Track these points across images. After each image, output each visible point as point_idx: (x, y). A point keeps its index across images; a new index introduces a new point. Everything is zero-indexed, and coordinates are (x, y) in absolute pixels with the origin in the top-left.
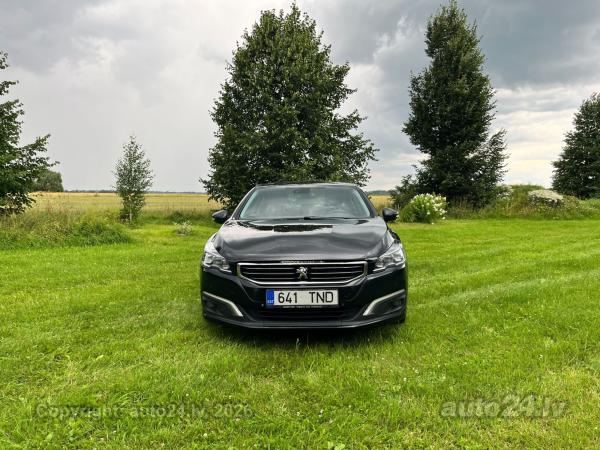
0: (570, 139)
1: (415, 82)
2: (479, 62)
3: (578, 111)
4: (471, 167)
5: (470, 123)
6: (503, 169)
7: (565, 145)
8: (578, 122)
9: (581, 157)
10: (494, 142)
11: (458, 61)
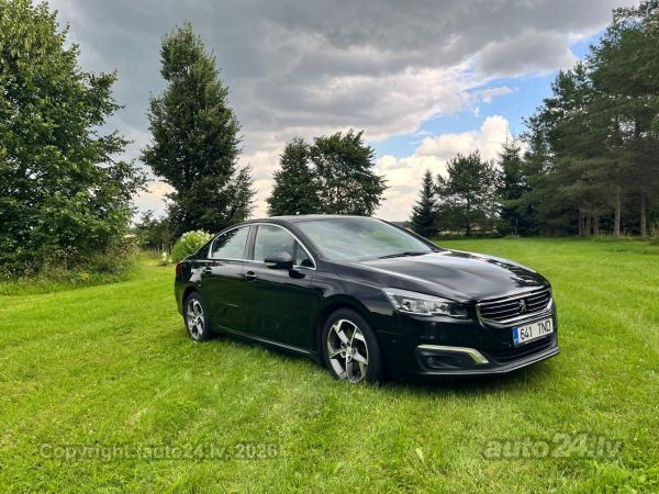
0: (279, 177)
1: (154, 104)
2: (225, 93)
3: (283, 152)
4: (222, 201)
5: (221, 155)
6: (254, 204)
7: (275, 183)
8: (284, 162)
9: (287, 195)
10: (241, 177)
11: (202, 89)
